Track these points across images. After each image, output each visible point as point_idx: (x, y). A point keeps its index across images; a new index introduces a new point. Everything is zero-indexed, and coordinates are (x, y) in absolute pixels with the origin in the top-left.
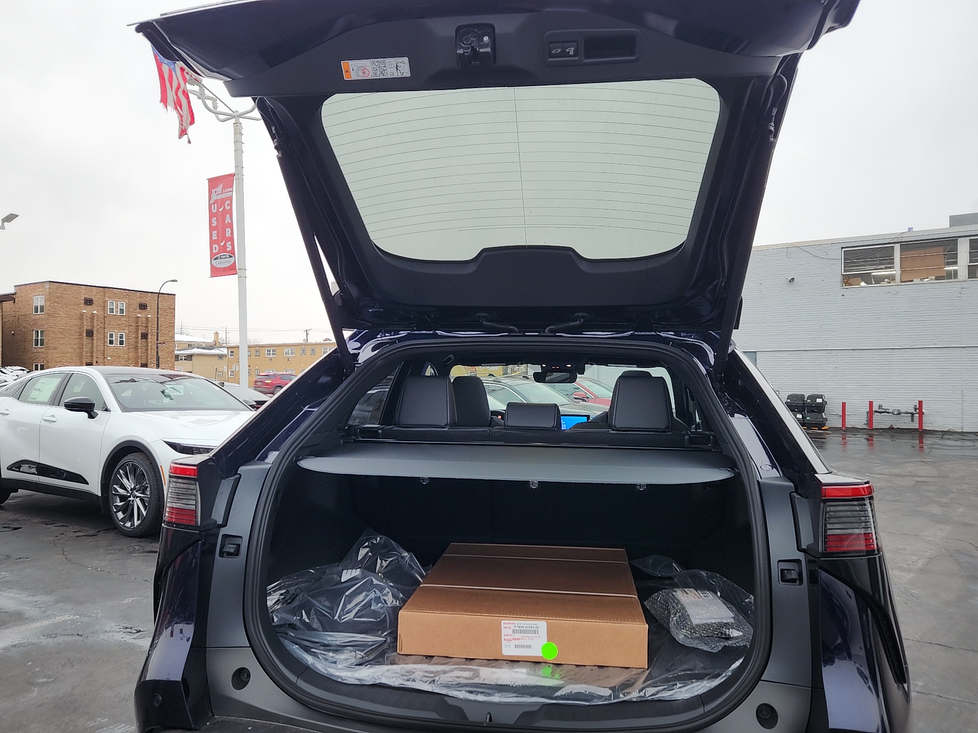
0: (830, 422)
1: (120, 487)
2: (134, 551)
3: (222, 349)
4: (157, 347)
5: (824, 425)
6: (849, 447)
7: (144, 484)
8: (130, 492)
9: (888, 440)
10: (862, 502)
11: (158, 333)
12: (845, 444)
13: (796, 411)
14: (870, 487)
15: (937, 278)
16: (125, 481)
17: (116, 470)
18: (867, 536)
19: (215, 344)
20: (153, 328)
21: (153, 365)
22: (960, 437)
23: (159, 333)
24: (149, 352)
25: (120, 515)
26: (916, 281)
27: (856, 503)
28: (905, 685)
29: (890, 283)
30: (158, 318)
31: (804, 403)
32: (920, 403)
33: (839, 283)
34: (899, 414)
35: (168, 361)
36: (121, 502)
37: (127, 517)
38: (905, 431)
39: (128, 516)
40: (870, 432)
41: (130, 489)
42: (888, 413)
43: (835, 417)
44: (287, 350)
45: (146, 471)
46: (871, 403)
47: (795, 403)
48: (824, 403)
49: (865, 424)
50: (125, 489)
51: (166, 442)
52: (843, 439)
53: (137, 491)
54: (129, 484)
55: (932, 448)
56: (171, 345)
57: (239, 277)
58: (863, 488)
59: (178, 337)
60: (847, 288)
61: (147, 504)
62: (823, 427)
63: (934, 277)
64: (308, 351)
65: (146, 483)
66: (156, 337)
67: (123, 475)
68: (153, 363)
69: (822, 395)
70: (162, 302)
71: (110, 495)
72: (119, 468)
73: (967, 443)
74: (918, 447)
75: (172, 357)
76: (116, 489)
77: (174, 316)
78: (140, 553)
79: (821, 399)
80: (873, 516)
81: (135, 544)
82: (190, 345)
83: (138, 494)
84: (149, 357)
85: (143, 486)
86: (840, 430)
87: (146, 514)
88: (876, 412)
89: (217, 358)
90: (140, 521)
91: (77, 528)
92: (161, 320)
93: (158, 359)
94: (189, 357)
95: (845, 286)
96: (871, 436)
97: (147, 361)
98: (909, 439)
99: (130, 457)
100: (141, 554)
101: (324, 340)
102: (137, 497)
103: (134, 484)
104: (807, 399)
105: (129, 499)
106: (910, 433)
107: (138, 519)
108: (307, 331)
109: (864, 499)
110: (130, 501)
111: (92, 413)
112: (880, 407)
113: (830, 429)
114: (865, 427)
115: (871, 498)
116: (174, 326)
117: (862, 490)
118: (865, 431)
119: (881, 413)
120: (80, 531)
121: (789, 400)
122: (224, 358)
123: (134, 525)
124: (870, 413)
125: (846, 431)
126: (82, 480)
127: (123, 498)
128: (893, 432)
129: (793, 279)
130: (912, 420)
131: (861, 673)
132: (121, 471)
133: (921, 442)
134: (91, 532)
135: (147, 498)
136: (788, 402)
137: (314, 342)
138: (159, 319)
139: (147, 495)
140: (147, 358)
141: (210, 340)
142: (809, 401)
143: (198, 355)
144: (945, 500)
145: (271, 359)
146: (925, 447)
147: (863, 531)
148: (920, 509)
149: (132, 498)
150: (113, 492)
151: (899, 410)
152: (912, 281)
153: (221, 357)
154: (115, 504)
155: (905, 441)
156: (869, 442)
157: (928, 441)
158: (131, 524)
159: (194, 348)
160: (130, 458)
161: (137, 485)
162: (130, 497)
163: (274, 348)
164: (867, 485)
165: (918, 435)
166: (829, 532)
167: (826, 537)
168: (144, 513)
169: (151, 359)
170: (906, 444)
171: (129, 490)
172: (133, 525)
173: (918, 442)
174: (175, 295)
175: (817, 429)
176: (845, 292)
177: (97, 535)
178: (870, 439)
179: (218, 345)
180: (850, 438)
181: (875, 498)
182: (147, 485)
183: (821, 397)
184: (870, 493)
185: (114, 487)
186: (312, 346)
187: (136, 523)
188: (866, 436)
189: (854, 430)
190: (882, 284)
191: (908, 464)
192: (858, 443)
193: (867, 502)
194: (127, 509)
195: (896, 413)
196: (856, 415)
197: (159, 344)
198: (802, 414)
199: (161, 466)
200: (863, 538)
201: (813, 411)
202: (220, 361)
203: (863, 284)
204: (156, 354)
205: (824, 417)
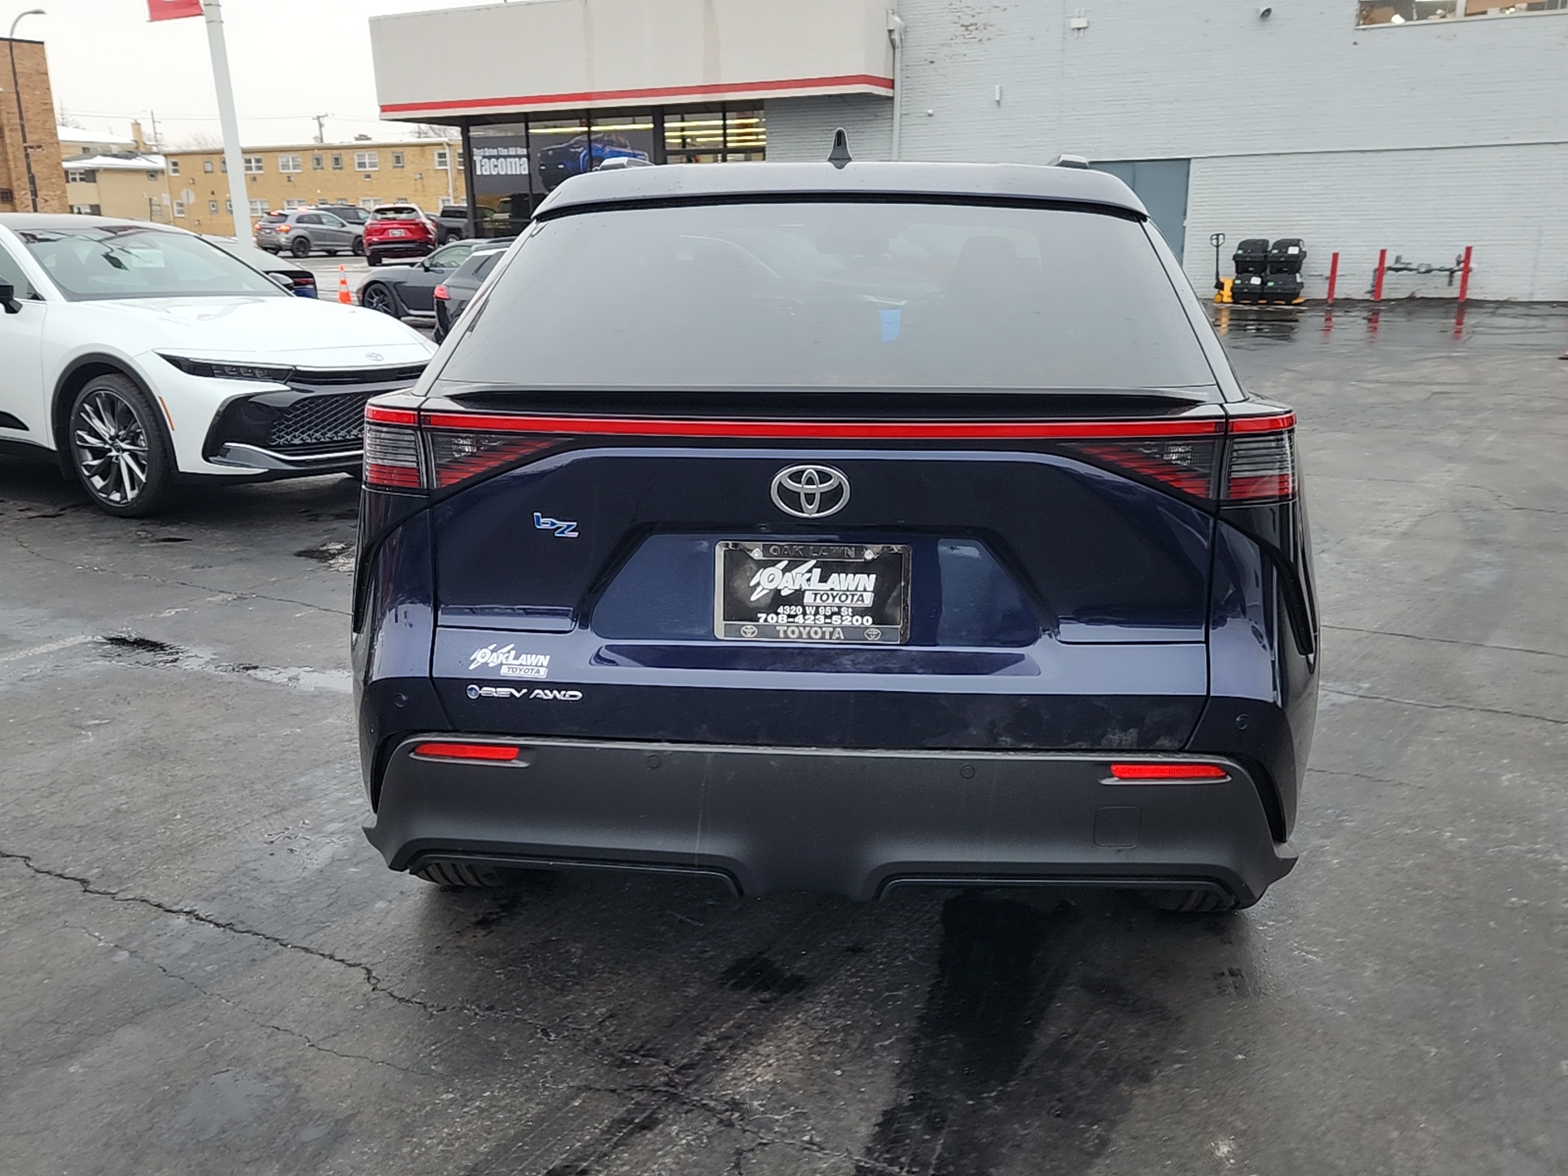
0: (1308, 290)
1: (89, 435)
2: (141, 539)
3: (152, 157)
4: (27, 156)
5: (1297, 296)
6: (1336, 333)
7: (132, 428)
8: (110, 442)
9: (1403, 319)
10: (1279, 437)
11: (23, 126)
12: (1328, 329)
13: (1251, 272)
14: (1291, 417)
15: (1531, 7)
16: (96, 423)
17: (77, 405)
18: (1283, 479)
19: (137, 148)
20: (11, 116)
21: (23, 192)
22: (1524, 310)
23: (26, 125)
24: (12, 166)
25: (98, 482)
26: (1493, 12)
27: (1272, 438)
28: (1311, 656)
29: (1444, 17)
30: (18, 93)
31: (1266, 256)
32: (1469, 250)
33: (1353, 20)
34: (1428, 271)
35: (53, 183)
36: (94, 459)
37: (111, 486)
38: (1433, 303)
39: (112, 482)
40: (1375, 307)
41: (108, 436)
42: (1411, 270)
43: (1318, 281)
44: (285, 160)
45: (134, 406)
46: (1383, 252)
47: (1250, 257)
48: (1302, 255)
49: (1368, 292)
50: (97, 435)
51: (163, 356)
52: (1326, 320)
53: (122, 441)
54: (106, 429)
55: (1473, 332)
56: (53, 150)
57: (208, 22)
58: (1283, 419)
59: (63, 134)
60: (1364, 29)
61: (144, 462)
62: (1295, 299)
63: (1524, 5)
64: (328, 161)
65: (138, 426)
66: (20, 134)
67: (92, 414)
68: (24, 189)
69: (1299, 240)
70: (21, 59)
71: (74, 449)
72: (83, 402)
73: (1534, 322)
74: (1451, 333)
75: (59, 176)
76: (82, 437)
77: (49, 89)
78: (152, 542)
79: (1297, 248)
80: (1291, 453)
81: (133, 528)
82: (87, 151)
83: (124, 445)
84: (14, 176)
85: (132, 432)
86: (1321, 304)
87: (146, 479)
88: (1390, 269)
89: (144, 177)
90: (136, 491)
91: (23, 505)
92: (24, 97)
93: (32, 180)
94: (90, 175)
95: (1364, 24)
96: (1376, 313)
97: (11, 185)
98: (1440, 318)
99: (100, 382)
100: (154, 544)
101: (357, 139)
102: (124, 450)
103: (114, 428)
104: (1274, 248)
105: (110, 454)
106: (1441, 306)
107: (133, 488)
108: (318, 118)
109: (1282, 433)
110: (112, 457)
111: (11, 303)
112: (1398, 260)
113: (1308, 303)
114: (1368, 296)
115: (1291, 431)
116: (52, 110)
117: (1281, 421)
118: (1367, 304)
119: (1397, 270)
120: (29, 509)
121: (1240, 252)
122: (159, 177)
123: (126, 498)
124: (1380, 272)
125: (1333, 305)
126: (16, 424)
127: (97, 453)
128: (1414, 304)
129: (1268, 11)
130: (1450, 283)
131: (1256, 633)
132: (87, 407)
133: (1459, 323)
134: (50, 511)
135: (144, 451)
136: (1239, 255)
137: (336, 142)
138: (21, 96)
139: (141, 446)
140: (10, 179)
141: (126, 138)
142: (1275, 251)
143: (107, 170)
144: (1470, 423)
145: (254, 179)
146: (1464, 331)
147: (1277, 472)
148: (1426, 439)
149: (114, 453)
150: (78, 443)
151: (1429, 265)
152: (1485, 13)
153: (153, 174)
154: (85, 463)
155: (1430, 321)
156: (1370, 325)
157: (1471, 319)
158: (121, 497)
159: (95, 156)
160: (100, 384)
161: (120, 430)
162: (110, 450)
163: (258, 156)
164: (1288, 415)
165: (1455, 310)
166: (1234, 475)
167: (1230, 480)
168: (143, 477)
169: (18, 179)
170: (1430, 326)
171: (107, 439)
172: (124, 497)
173: (1454, 321)
174: (42, 43)
175: (1283, 302)
176: (1361, 37)
177: (61, 515)
178: (1372, 320)
179: (142, 149)
180: (1339, 318)
181: (1296, 431)
182: (139, 430)
183: (1296, 243)
184: (1291, 424)
185: (79, 435)
186: (335, 152)
187: (131, 495)
188: (1365, 314)
189: (1348, 304)
190: (1433, 19)
191: (1420, 363)
192: (1353, 326)
193: (1286, 436)
194: (109, 470)
195: (1423, 270)
196: (1354, 275)
197: (29, 150)
198: (1261, 277)
199: (161, 398)
200: (1277, 480)
201: (1280, 271)
202: (152, 183)
203: (1397, 19)
204: (25, 169)
205: (1299, 280)
